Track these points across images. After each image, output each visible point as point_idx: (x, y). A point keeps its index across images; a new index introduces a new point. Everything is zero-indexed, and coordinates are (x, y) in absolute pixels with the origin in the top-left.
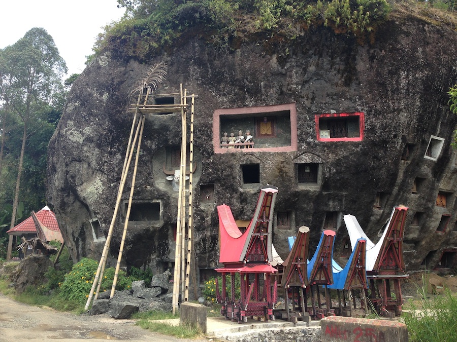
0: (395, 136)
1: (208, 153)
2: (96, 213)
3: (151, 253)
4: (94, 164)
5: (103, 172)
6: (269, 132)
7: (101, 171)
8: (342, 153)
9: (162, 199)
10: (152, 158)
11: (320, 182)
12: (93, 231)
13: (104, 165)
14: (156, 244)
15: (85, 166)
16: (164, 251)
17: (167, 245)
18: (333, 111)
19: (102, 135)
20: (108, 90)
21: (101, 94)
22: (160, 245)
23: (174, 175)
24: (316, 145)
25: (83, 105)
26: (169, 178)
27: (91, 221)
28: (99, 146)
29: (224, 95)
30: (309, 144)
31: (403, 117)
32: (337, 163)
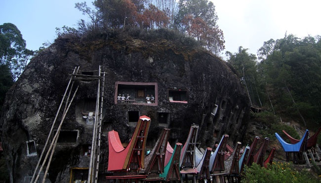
0: (202, 102)
1: (110, 104)
2: (33, 137)
3: (67, 164)
4: (37, 106)
5: (42, 111)
6: (143, 96)
7: (41, 110)
8: (180, 108)
9: (79, 129)
10: (76, 105)
11: (169, 123)
12: (28, 148)
13: (43, 107)
14: (72, 158)
15: (31, 107)
16: (76, 162)
17: (78, 158)
18: (175, 88)
19: (45, 89)
20: (54, 65)
21: (49, 66)
22: (74, 158)
23: (88, 115)
24: (167, 103)
25: (36, 71)
26: (85, 117)
27: (27, 142)
28: (42, 95)
29: (121, 74)
30: (164, 103)
31: (205, 94)
32: (177, 113)
